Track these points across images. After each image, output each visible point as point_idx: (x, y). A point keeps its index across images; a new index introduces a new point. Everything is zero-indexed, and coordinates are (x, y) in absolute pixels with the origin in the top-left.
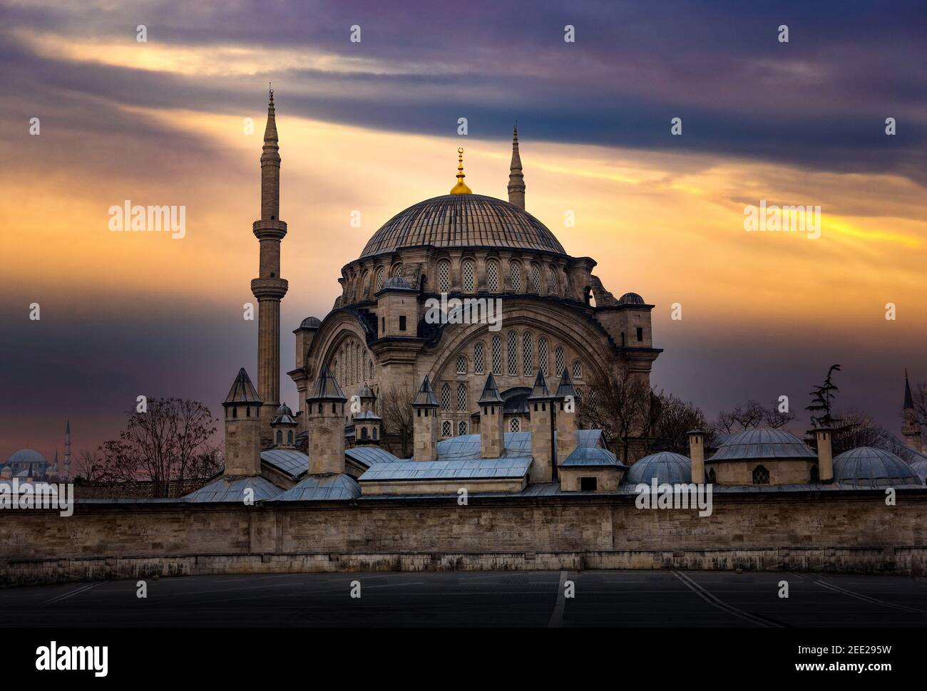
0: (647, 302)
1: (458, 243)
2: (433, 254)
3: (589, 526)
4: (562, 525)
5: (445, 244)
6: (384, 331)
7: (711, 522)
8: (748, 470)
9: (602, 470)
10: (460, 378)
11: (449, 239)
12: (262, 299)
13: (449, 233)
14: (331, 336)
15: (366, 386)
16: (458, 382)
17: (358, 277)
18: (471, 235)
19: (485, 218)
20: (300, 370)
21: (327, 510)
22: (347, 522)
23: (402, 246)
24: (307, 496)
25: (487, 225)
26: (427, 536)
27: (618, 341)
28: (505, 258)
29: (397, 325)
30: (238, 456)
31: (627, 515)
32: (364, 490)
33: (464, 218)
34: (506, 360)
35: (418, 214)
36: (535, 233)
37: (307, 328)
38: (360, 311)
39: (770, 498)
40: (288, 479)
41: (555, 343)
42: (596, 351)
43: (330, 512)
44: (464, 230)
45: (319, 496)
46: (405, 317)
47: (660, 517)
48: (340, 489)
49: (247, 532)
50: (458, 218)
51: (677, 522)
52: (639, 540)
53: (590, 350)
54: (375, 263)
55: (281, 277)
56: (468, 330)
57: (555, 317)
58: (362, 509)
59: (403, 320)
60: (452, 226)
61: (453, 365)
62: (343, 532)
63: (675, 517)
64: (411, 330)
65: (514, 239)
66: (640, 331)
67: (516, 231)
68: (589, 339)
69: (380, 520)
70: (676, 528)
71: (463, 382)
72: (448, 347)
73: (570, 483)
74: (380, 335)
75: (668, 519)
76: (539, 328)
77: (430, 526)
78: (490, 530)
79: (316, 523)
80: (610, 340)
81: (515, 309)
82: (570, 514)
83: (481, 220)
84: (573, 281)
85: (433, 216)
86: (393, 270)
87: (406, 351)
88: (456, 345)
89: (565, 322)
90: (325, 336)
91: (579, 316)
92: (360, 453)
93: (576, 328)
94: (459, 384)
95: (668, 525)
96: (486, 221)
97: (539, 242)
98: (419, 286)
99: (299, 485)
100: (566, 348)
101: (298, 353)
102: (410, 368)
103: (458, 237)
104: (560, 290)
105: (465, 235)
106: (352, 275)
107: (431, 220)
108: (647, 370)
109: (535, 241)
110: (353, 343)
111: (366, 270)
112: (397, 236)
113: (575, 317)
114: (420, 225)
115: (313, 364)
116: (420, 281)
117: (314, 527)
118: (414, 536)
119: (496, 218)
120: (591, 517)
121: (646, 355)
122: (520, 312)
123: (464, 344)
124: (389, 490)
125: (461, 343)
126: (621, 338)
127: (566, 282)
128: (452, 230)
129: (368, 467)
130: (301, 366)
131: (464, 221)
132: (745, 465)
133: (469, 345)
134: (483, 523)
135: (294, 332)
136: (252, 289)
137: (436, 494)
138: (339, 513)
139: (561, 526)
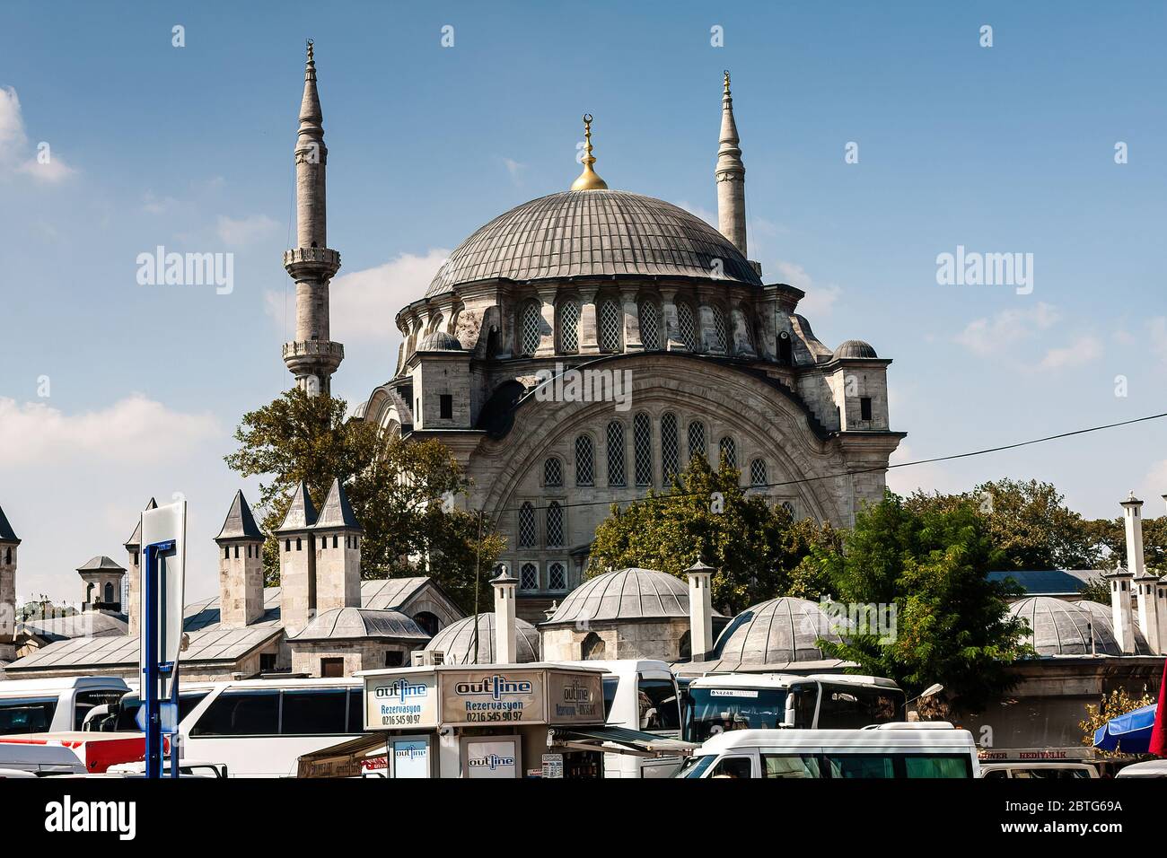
1: (554, 272)
5: (533, 275)
11: (540, 266)
13: (542, 256)
16: (547, 499)
19: (604, 226)
23: (466, 281)
25: (596, 239)
29: (438, 408)
33: (568, 230)
35: (501, 227)
41: (717, 429)
42: (789, 440)
44: (567, 248)
46: (450, 396)
50: (559, 230)
55: (332, 340)
56: (561, 413)
57: (715, 386)
59: (446, 400)
60: (548, 244)
61: (537, 470)
64: (462, 418)
65: (650, 260)
66: (866, 402)
67: (655, 246)
68: (776, 419)
71: (558, 497)
72: (527, 441)
73: (305, 667)
74: (415, 428)
76: (689, 405)
80: (814, 423)
81: (643, 375)
84: (760, 325)
85: (522, 229)
86: (455, 321)
88: (540, 438)
89: (733, 393)
93: (752, 402)
94: (548, 502)
100: (737, 436)
103: (555, 260)
105: (566, 258)
107: (518, 235)
108: (882, 467)
114: (500, 244)
116: (485, 337)
119: (622, 226)
121: (879, 443)
122: (654, 380)
123: (554, 436)
125: (550, 434)
126: (837, 417)
128: (547, 252)
131: (568, 235)
133: (566, 438)
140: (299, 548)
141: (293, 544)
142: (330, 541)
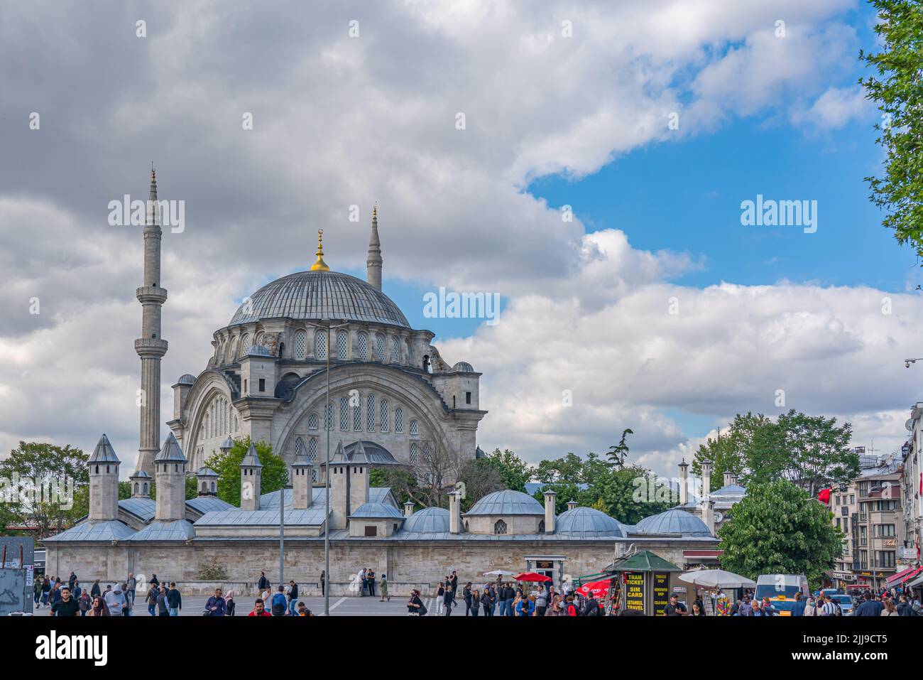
0: (475, 371)
1: (313, 316)
2: (291, 325)
3: (370, 563)
4: (350, 562)
5: (302, 316)
6: (246, 391)
7: (462, 562)
8: (491, 522)
9: (381, 521)
10: (311, 433)
11: (306, 312)
12: (144, 357)
13: (306, 306)
14: (203, 393)
15: (230, 438)
16: (309, 435)
17: (226, 342)
18: (325, 309)
19: (338, 294)
20: (178, 421)
21: (169, 547)
22: (184, 558)
23: (265, 317)
24: (152, 537)
25: (339, 300)
26: (246, 569)
27: (450, 403)
28: (353, 330)
29: (257, 386)
30: (99, 504)
31: (399, 556)
32: (198, 533)
33: (319, 293)
34: (352, 418)
35: (279, 288)
36: (381, 308)
37: (183, 384)
38: (227, 373)
39: (506, 545)
40: (140, 522)
41: (394, 403)
42: (430, 411)
43: (171, 550)
44: (319, 303)
45: (163, 537)
46: (264, 380)
47: (424, 557)
48: (180, 532)
49: (105, 564)
50: (314, 293)
51: (436, 562)
52: (407, 574)
53: (425, 411)
54: (242, 330)
55: (162, 338)
56: (319, 391)
57: (396, 382)
58: (196, 547)
59: (262, 382)
60: (309, 300)
61: (306, 421)
62: (181, 565)
63: (436, 557)
64: (270, 391)
65: (362, 313)
66: (468, 394)
67: (365, 306)
68: (424, 401)
69: (209, 556)
70: (435, 566)
71: (315, 436)
72: (302, 406)
73: (357, 530)
74: (243, 395)
75: (429, 558)
76: (381, 391)
77: (249, 561)
78: (294, 565)
79: (160, 558)
80: (443, 403)
81: (361, 374)
82: (356, 554)
83: (334, 296)
84: (414, 350)
85: (293, 291)
86: (256, 337)
87: (264, 409)
88: (309, 404)
89: (404, 386)
90: (198, 392)
91: (416, 381)
92: (199, 502)
93: (413, 391)
94: (310, 438)
95: (430, 563)
96: (339, 296)
97: (385, 316)
98: (278, 352)
99: (149, 527)
100: (404, 408)
101: (175, 406)
102: (268, 423)
103: (314, 309)
104: (402, 358)
105: (319, 308)
106: (222, 339)
107: (291, 294)
108: (474, 429)
109: (381, 315)
110: (222, 399)
111: (234, 336)
112: (261, 308)
113: (413, 382)
114: (281, 298)
115: (188, 416)
116: (279, 348)
117: (159, 561)
118: (236, 569)
119: (347, 294)
120: (371, 556)
121: (473, 416)
122: (365, 377)
123: (315, 404)
124: (217, 533)
125: (313, 402)
126: (453, 401)
127: (407, 352)
128: (309, 305)
129: (204, 514)
130: (178, 417)
131: (319, 296)
132: (488, 519)
133: (320, 405)
134: (289, 559)
135: (172, 387)
136: (136, 348)
137: (254, 537)
138: (178, 550)
139: (348, 563)
140: (342, 472)
141: (338, 470)
142: (358, 469)
